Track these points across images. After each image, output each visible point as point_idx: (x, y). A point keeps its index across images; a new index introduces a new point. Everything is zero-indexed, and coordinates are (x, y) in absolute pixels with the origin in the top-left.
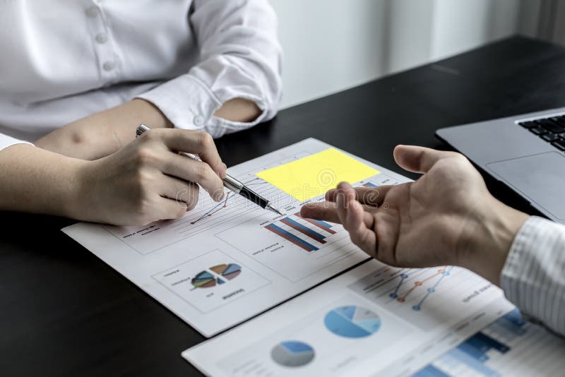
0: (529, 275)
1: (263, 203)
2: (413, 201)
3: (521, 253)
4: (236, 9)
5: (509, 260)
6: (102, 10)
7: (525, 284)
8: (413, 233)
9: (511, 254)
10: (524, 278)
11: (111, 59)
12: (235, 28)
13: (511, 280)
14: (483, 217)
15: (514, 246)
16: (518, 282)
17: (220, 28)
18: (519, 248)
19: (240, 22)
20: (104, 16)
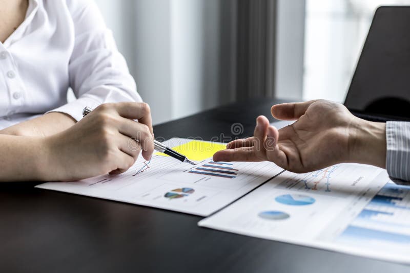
0: (405, 146)
1: (182, 158)
2: (299, 132)
3: (394, 137)
4: (104, 58)
5: (388, 142)
6: (10, 54)
7: (405, 153)
8: (310, 147)
9: (388, 139)
10: (402, 149)
11: (18, 91)
12: (107, 70)
13: (394, 152)
14: (358, 125)
15: (387, 135)
16: (400, 152)
17: (96, 69)
18: (391, 135)
19: (109, 65)
20: (12, 58)
